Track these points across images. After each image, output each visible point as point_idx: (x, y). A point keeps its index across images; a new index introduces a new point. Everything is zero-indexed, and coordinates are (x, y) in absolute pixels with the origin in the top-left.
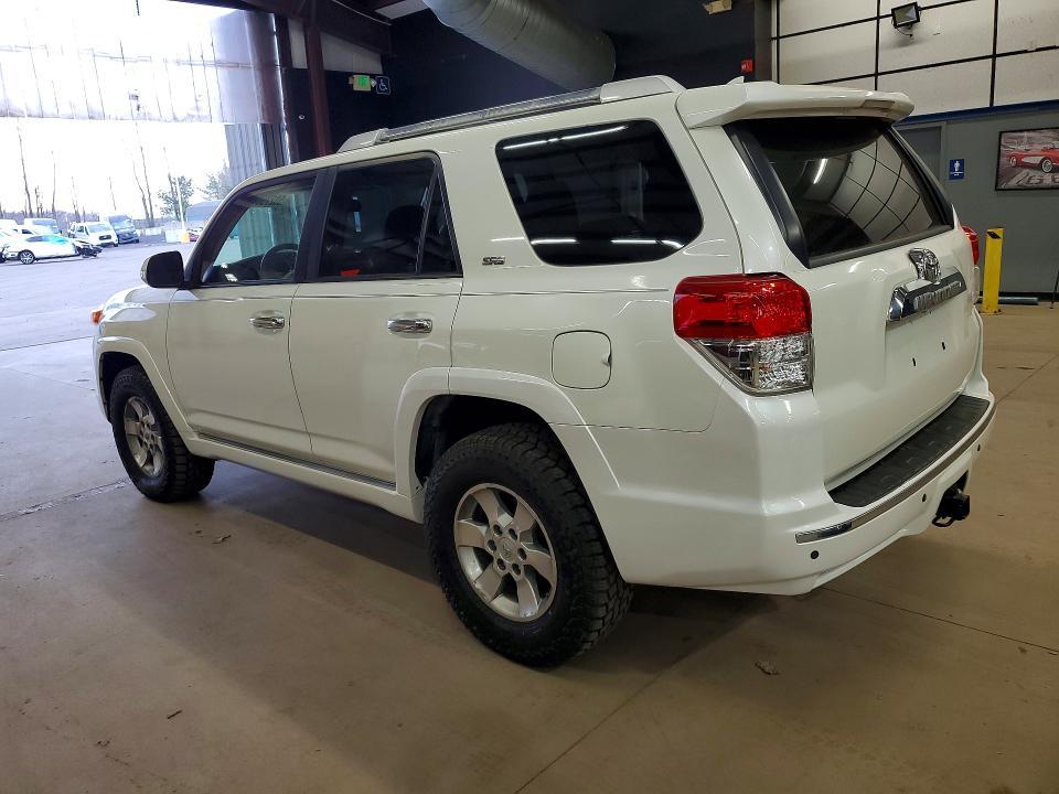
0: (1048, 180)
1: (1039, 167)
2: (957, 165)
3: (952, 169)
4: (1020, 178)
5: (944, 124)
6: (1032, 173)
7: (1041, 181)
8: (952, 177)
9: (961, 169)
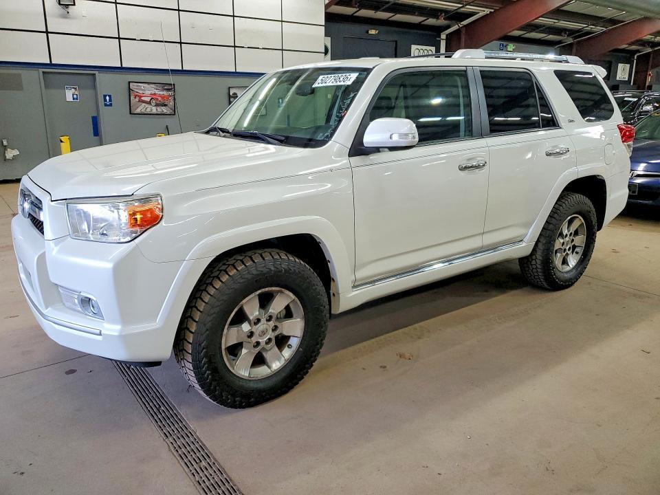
0: (154, 110)
1: (149, 103)
2: (108, 98)
3: (105, 100)
4: (141, 108)
5: (96, 73)
6: (147, 106)
7: (152, 110)
8: (106, 105)
9: (110, 100)
